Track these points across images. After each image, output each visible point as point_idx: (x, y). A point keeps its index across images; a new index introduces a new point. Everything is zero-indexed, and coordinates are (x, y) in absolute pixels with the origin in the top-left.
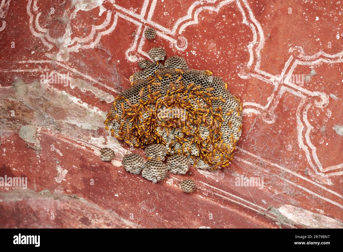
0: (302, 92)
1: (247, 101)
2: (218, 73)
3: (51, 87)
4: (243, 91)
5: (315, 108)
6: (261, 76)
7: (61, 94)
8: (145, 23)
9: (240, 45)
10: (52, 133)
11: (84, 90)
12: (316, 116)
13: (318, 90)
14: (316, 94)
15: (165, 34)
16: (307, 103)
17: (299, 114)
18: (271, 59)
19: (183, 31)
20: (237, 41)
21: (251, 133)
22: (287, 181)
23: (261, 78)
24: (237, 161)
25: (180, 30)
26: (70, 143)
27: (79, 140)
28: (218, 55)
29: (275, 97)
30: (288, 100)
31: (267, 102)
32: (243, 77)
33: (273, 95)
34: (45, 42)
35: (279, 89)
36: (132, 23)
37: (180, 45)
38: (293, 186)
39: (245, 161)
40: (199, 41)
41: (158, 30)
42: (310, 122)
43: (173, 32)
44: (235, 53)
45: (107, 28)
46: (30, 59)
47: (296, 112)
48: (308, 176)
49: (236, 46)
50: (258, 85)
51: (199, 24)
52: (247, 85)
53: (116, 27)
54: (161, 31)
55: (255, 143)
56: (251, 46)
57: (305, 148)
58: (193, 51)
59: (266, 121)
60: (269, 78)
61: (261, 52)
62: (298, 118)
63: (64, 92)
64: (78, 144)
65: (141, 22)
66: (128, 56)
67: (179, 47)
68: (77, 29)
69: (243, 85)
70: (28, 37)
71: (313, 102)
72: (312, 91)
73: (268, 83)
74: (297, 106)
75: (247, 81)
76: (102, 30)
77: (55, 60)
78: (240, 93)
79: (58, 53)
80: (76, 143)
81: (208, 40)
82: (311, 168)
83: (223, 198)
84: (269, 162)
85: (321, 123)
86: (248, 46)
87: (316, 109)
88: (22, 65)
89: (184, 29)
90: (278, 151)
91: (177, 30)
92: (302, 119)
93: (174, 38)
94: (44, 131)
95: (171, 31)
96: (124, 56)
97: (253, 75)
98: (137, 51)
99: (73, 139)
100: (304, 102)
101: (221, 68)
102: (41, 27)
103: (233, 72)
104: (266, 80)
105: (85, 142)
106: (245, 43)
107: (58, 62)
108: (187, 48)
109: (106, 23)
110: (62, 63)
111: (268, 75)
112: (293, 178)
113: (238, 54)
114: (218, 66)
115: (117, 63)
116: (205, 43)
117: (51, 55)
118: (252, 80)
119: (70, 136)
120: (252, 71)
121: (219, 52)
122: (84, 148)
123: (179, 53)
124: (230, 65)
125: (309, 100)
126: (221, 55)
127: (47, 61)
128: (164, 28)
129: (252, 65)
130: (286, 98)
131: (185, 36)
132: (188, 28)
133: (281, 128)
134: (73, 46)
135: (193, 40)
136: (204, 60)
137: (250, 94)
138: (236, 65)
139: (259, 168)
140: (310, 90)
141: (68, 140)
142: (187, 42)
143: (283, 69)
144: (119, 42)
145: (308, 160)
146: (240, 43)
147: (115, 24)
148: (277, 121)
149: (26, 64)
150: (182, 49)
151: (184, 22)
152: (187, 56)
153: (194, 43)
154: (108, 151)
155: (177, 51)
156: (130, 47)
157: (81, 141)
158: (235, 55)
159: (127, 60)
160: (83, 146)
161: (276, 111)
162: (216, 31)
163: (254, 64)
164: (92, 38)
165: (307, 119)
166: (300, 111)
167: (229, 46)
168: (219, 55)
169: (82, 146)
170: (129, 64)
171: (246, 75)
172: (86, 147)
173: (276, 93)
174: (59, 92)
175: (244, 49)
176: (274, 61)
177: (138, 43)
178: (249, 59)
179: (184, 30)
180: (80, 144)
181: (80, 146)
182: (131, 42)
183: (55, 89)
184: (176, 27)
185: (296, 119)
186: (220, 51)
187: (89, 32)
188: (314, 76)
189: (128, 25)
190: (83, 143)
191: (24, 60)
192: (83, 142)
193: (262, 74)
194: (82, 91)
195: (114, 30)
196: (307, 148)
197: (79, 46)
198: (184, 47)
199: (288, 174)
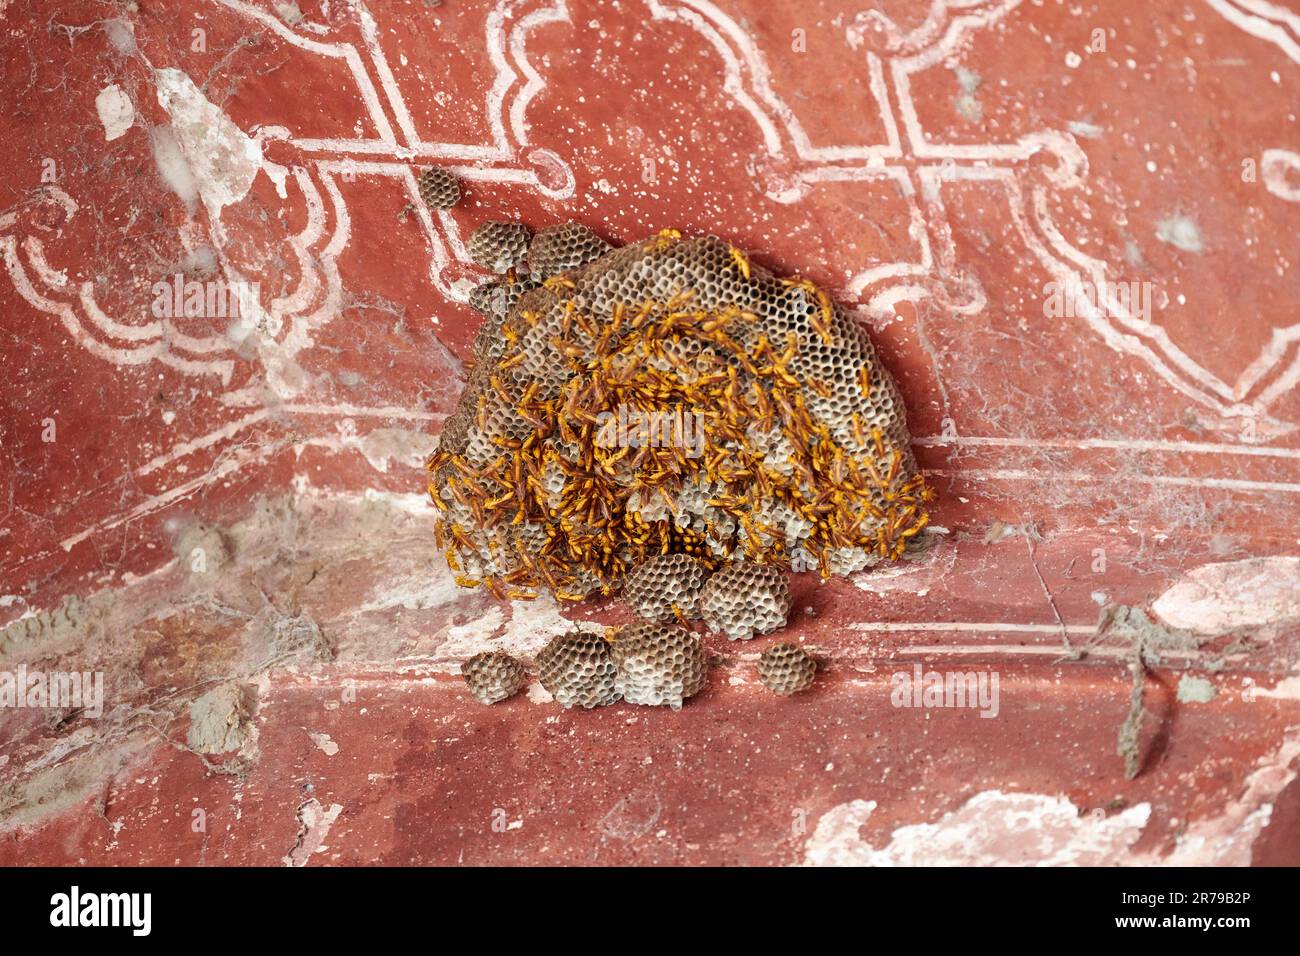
0: (987, 161)
1: (856, 272)
2: (715, 220)
3: (324, 496)
4: (821, 246)
5: (1061, 192)
6: (837, 168)
7: (366, 506)
8: (411, 157)
9: (703, 95)
10: (309, 679)
11: (418, 459)
12: (1084, 222)
13: (1027, 130)
14: (1028, 146)
15: (486, 165)
16: (1027, 191)
17: (1034, 239)
18: (821, 97)
19: (527, 133)
20: (683, 85)
21: (947, 373)
22: (1163, 479)
23: (841, 175)
24: (980, 485)
25: (516, 134)
26: (379, 685)
27: (400, 664)
28: (672, 163)
29: (927, 217)
30: (968, 208)
31: (918, 245)
32: (789, 197)
33: (916, 212)
34: (190, 364)
35: (917, 184)
36: (380, 177)
37: (551, 179)
38: (1188, 489)
39: (1000, 475)
40: (589, 140)
41: (459, 162)
42: (1082, 249)
43: (503, 150)
44: (714, 132)
45: (331, 225)
46: (174, 443)
47: (1020, 237)
48: (1208, 436)
49: (695, 104)
50: (848, 202)
51: (551, 87)
52: (818, 220)
53: (350, 213)
54: (470, 163)
55: (984, 398)
56: (732, 83)
57: (1133, 345)
58: (597, 181)
59: (961, 309)
60: (860, 163)
61: (773, 88)
62: (1041, 251)
63: (373, 494)
64: (405, 676)
65: (400, 161)
66: (445, 289)
67: (554, 189)
68: (259, 273)
69: (806, 225)
70: (105, 380)
71: (1042, 179)
72: (1012, 142)
73: (871, 180)
74: (1007, 216)
75: (806, 204)
76: (324, 242)
77: (275, 404)
78: (819, 255)
79: (268, 375)
80: (395, 676)
81: (610, 123)
82: (1198, 405)
83: (928, 655)
84: (1067, 444)
85: (1112, 236)
86: (727, 88)
87: (1067, 194)
88: (159, 475)
89: (525, 122)
90: (1064, 391)
91: (510, 136)
92: (1054, 252)
93: (518, 167)
94: (284, 681)
95: (495, 150)
96: (437, 296)
97: (811, 177)
98: (457, 263)
99: (382, 669)
100: (1016, 189)
101: (711, 197)
102: (128, 324)
103: (750, 194)
104: (859, 175)
105: (421, 661)
106: (712, 82)
107: (288, 402)
108: (576, 178)
109: (316, 213)
110: (300, 400)
111: (851, 153)
112: (1172, 463)
113: (720, 129)
114: (698, 196)
115: (434, 326)
116: (610, 140)
117: (250, 392)
118: (818, 192)
119: (367, 662)
120: (797, 166)
121: (667, 150)
122: (430, 682)
123: (567, 208)
124: (725, 177)
125: (1026, 177)
126: (680, 156)
127: (249, 419)
128: (471, 148)
129: (782, 143)
130: (960, 205)
131: (544, 145)
132: (531, 114)
133: (1018, 312)
134: (288, 331)
135: (574, 145)
136: (649, 196)
137: (848, 242)
138: (741, 167)
139: (1054, 479)
140: (1002, 141)
141: (369, 677)
142: (561, 162)
143: (879, 111)
144: (393, 257)
145: (1170, 381)
146: (697, 89)
147: (339, 203)
148: (992, 294)
149: (173, 464)
150: (564, 191)
151: (507, 103)
152: (595, 205)
153: (581, 153)
154: (482, 665)
155: (559, 204)
156: (430, 257)
157: (409, 663)
158: (714, 137)
159: (451, 304)
160: (423, 676)
161: (962, 261)
162: (607, 83)
163: (785, 138)
164: (316, 281)
165: (1066, 244)
166: (1027, 227)
167: (675, 114)
168: (672, 157)
169: (420, 678)
170: (467, 314)
171: (791, 187)
172: (433, 675)
173: (919, 200)
174: (357, 500)
175: (722, 103)
176: (835, 100)
177: (443, 236)
178: (758, 128)
179: (528, 127)
180: (410, 675)
181: (416, 682)
182: (422, 240)
183: (341, 495)
184: (498, 129)
185: (1037, 261)
186: (665, 142)
187: (294, 266)
188: (978, 88)
189: (377, 190)
190: (415, 667)
191: (153, 457)
192: (416, 662)
193: (833, 159)
194: (413, 464)
195: (354, 225)
196: (1136, 341)
197: (302, 325)
198: (565, 180)
199: (1149, 456)
